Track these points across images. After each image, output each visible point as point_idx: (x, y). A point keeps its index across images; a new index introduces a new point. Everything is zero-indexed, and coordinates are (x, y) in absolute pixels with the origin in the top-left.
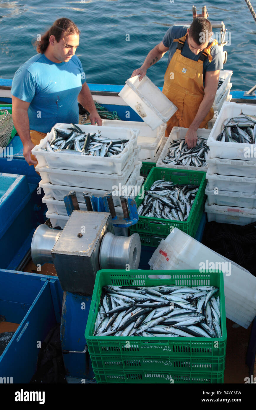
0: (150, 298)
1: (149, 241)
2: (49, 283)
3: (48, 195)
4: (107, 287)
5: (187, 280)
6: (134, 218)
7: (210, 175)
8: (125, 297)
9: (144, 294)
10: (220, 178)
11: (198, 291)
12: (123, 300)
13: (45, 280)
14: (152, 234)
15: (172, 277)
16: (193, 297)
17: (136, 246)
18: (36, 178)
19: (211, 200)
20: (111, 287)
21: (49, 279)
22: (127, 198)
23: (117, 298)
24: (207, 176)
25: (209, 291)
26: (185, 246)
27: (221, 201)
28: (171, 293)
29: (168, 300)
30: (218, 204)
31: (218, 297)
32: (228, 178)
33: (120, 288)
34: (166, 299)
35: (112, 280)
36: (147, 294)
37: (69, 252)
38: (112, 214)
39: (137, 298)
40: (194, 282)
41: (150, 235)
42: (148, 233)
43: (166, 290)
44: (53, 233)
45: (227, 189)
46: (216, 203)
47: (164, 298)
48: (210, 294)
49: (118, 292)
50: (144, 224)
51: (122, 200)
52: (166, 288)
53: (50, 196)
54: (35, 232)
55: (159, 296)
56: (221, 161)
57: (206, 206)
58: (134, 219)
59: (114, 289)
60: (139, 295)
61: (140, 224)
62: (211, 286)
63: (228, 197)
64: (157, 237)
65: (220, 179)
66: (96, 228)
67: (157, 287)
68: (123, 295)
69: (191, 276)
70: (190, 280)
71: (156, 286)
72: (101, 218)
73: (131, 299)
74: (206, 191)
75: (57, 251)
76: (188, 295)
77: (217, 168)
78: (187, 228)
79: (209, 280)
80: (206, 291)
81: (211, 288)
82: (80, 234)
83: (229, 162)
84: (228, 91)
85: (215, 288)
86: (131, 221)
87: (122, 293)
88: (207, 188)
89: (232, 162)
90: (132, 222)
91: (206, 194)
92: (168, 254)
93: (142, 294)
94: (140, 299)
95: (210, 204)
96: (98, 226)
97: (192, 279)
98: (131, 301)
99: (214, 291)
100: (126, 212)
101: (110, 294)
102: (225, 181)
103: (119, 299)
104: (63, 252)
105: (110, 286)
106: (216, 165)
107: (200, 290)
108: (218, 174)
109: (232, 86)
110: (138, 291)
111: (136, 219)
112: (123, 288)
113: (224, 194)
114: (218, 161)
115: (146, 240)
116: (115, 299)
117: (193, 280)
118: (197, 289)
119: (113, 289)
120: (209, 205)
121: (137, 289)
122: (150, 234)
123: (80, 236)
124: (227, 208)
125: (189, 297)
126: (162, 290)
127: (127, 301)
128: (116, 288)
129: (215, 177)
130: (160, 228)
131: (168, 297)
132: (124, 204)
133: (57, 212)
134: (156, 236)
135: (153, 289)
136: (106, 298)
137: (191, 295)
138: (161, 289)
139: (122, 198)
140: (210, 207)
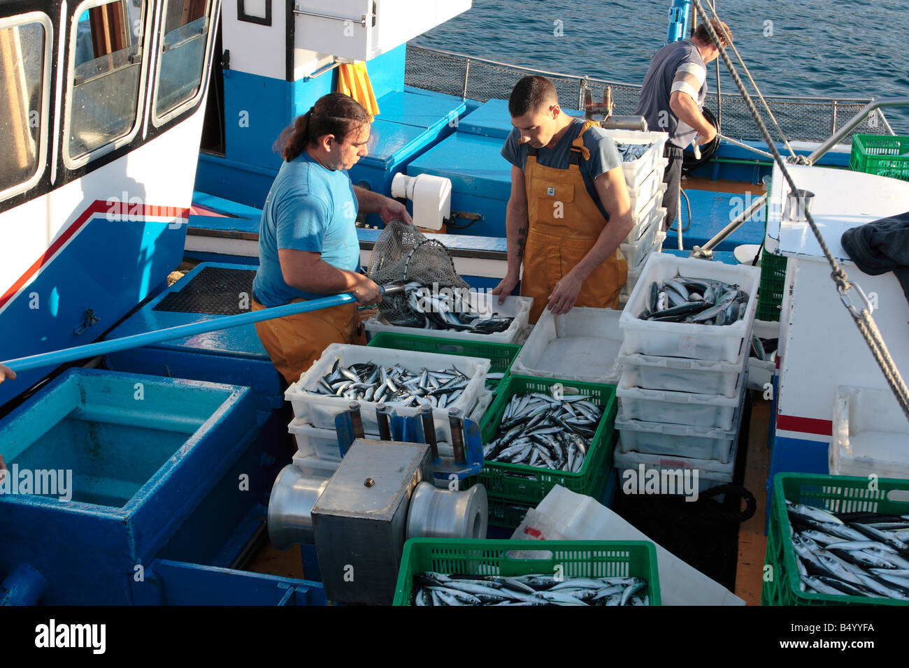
0: (509, 596)
1: (502, 516)
2: (295, 593)
3: (302, 417)
4: (425, 574)
5: (585, 563)
6: (474, 462)
7: (625, 388)
8: (459, 592)
9: (499, 588)
10: (646, 395)
11: (605, 585)
12: (457, 597)
13: (286, 587)
14: (509, 500)
15: (554, 556)
16: (596, 595)
17: (479, 511)
18: (269, 398)
19: (626, 441)
20: (431, 575)
21: (295, 586)
22: (462, 418)
23: (444, 593)
24: (620, 391)
25: (627, 585)
26: (578, 513)
27: (646, 445)
28: (553, 588)
29: (545, 599)
30: (641, 450)
31: (647, 598)
32: (660, 395)
33: (449, 577)
34: (542, 598)
35: (434, 561)
36: (503, 589)
37: (346, 512)
38: (432, 449)
39: (484, 595)
40: (598, 567)
41: (506, 502)
42: (501, 498)
43: (541, 583)
44: (313, 482)
45: (659, 418)
46: (635, 449)
47: (537, 596)
48: (628, 591)
49: (446, 584)
50: (494, 478)
51: (453, 421)
52: (541, 579)
53: (304, 420)
54: (278, 479)
55: (528, 593)
56: (646, 360)
57: (617, 454)
58: (475, 464)
59: (438, 578)
60: (488, 590)
61: (485, 478)
62: (631, 576)
63: (661, 434)
64: (518, 508)
65: (642, 397)
66: (401, 470)
67: (523, 577)
68: (456, 589)
69: (592, 554)
70: (589, 563)
71: (521, 575)
72: (411, 453)
73: (472, 596)
74: (617, 421)
75: (322, 510)
76: (586, 591)
77: (639, 376)
78: (579, 487)
79: (627, 564)
80: (622, 585)
81: (631, 581)
82: (369, 479)
83: (663, 362)
84: (659, 245)
85: (640, 580)
86: (469, 468)
87: (454, 584)
88: (618, 416)
89: (668, 361)
90: (471, 469)
91: (616, 428)
92: (542, 532)
93: (494, 587)
94: (490, 597)
95: (625, 450)
96: (405, 467)
97: (593, 560)
98: (472, 600)
99: (637, 585)
100: (460, 449)
101: (430, 588)
102: (655, 401)
103: (449, 595)
104: (335, 511)
105: (430, 573)
106: (636, 368)
107: (608, 583)
108: (641, 387)
109: (665, 237)
110: (486, 582)
111: (478, 464)
112: (455, 576)
113: (652, 428)
114: (640, 360)
115: (496, 513)
116: (441, 595)
117: (595, 564)
118: (604, 582)
119: (435, 578)
120: (622, 452)
121: (483, 579)
122: (505, 499)
123: (368, 485)
124: (659, 459)
125: (589, 595)
126: (533, 582)
127: (464, 600)
128: (443, 577)
129: (635, 392)
130: (524, 487)
131: (546, 594)
132: (457, 430)
133: (315, 455)
134: (517, 506)
135: (517, 580)
136: (423, 595)
137: (592, 592)
138: (533, 580)
139: (453, 418)
140: (624, 455)
